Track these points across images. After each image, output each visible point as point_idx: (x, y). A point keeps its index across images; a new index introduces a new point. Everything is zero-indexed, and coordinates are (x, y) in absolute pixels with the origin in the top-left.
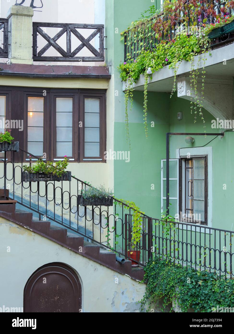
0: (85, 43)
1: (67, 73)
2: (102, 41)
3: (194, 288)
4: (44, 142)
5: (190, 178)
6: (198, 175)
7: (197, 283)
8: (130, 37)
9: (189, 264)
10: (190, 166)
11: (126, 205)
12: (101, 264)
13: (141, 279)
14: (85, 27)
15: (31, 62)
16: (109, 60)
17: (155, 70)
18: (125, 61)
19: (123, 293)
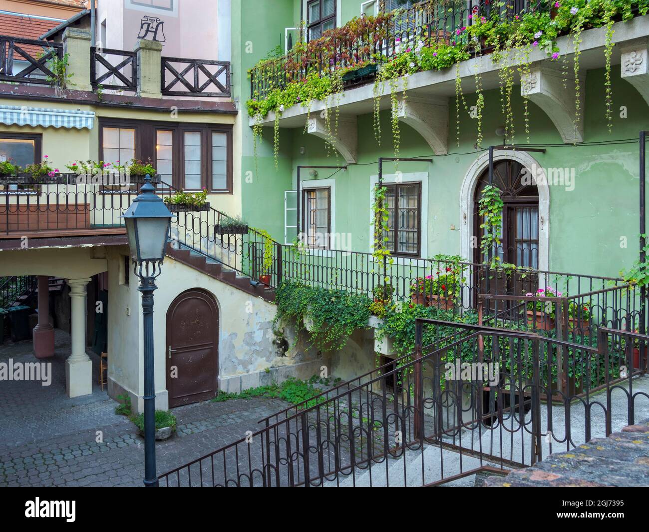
0: (212, 79)
1: (196, 108)
2: (228, 77)
3: (327, 304)
4: (173, 175)
5: (312, 208)
6: (321, 205)
7: (329, 300)
8: (257, 75)
9: (320, 284)
10: (312, 197)
11: (259, 233)
12: (237, 288)
13: (272, 300)
14: (212, 63)
15: (160, 96)
16: (235, 96)
17: (287, 108)
18: (252, 98)
19: (256, 314)
